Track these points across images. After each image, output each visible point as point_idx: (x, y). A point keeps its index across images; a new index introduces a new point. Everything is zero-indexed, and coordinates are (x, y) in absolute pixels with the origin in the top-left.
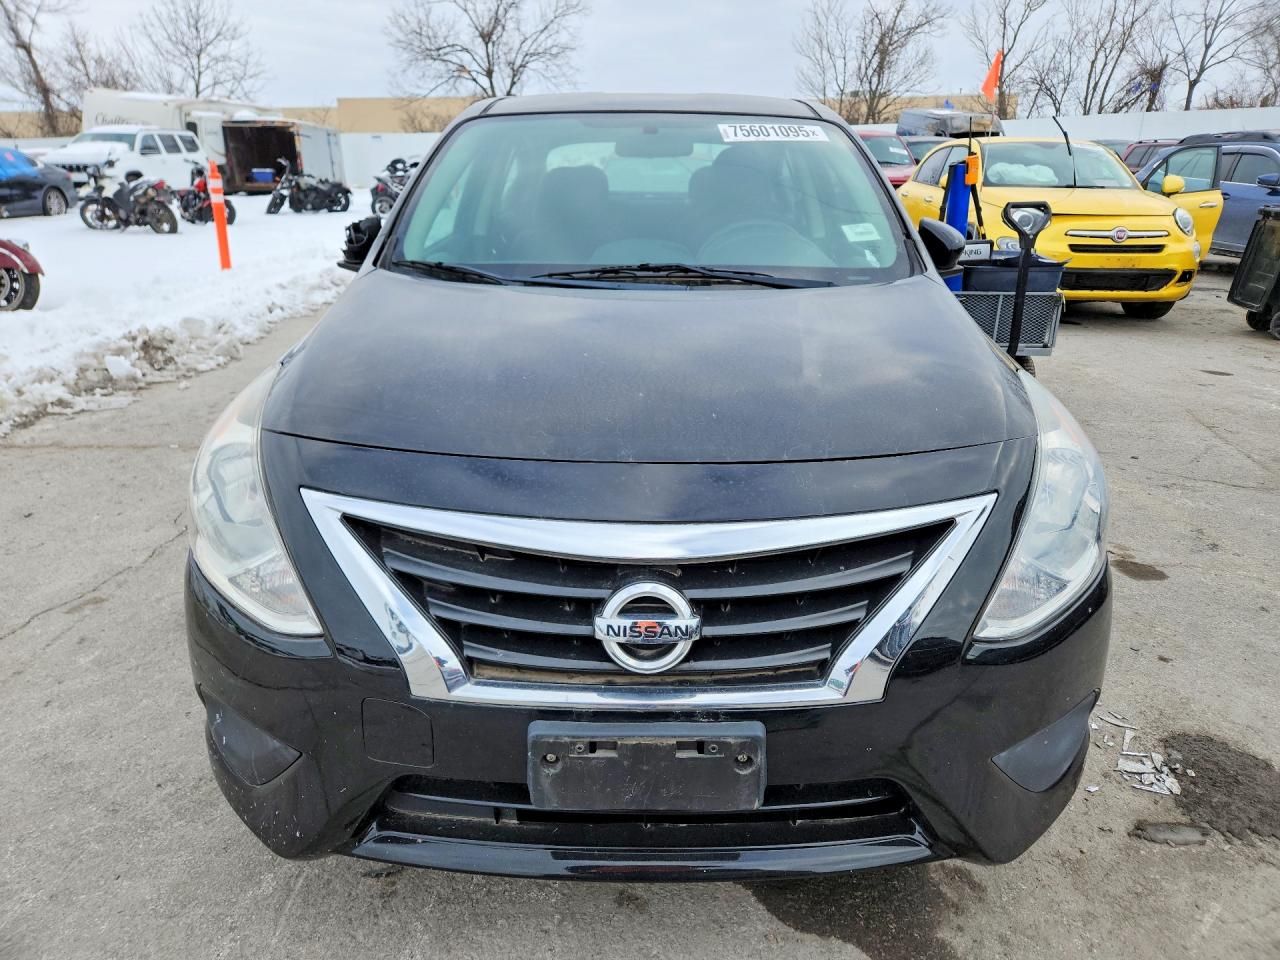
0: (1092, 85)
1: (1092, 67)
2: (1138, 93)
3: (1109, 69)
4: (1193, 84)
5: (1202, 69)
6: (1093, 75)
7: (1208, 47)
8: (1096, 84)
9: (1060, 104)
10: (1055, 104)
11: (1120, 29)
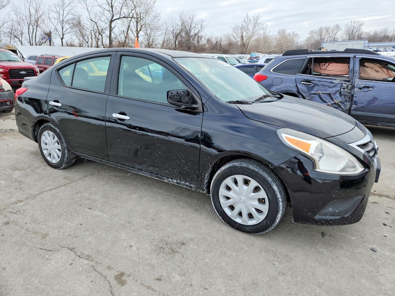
0: (31, 36)
1: (29, 30)
2: (45, 40)
3: (35, 32)
4: (62, 39)
5: (63, 35)
6: (30, 33)
7: (63, 28)
8: (32, 36)
9: (21, 41)
10: (20, 41)
11: (34, 19)
